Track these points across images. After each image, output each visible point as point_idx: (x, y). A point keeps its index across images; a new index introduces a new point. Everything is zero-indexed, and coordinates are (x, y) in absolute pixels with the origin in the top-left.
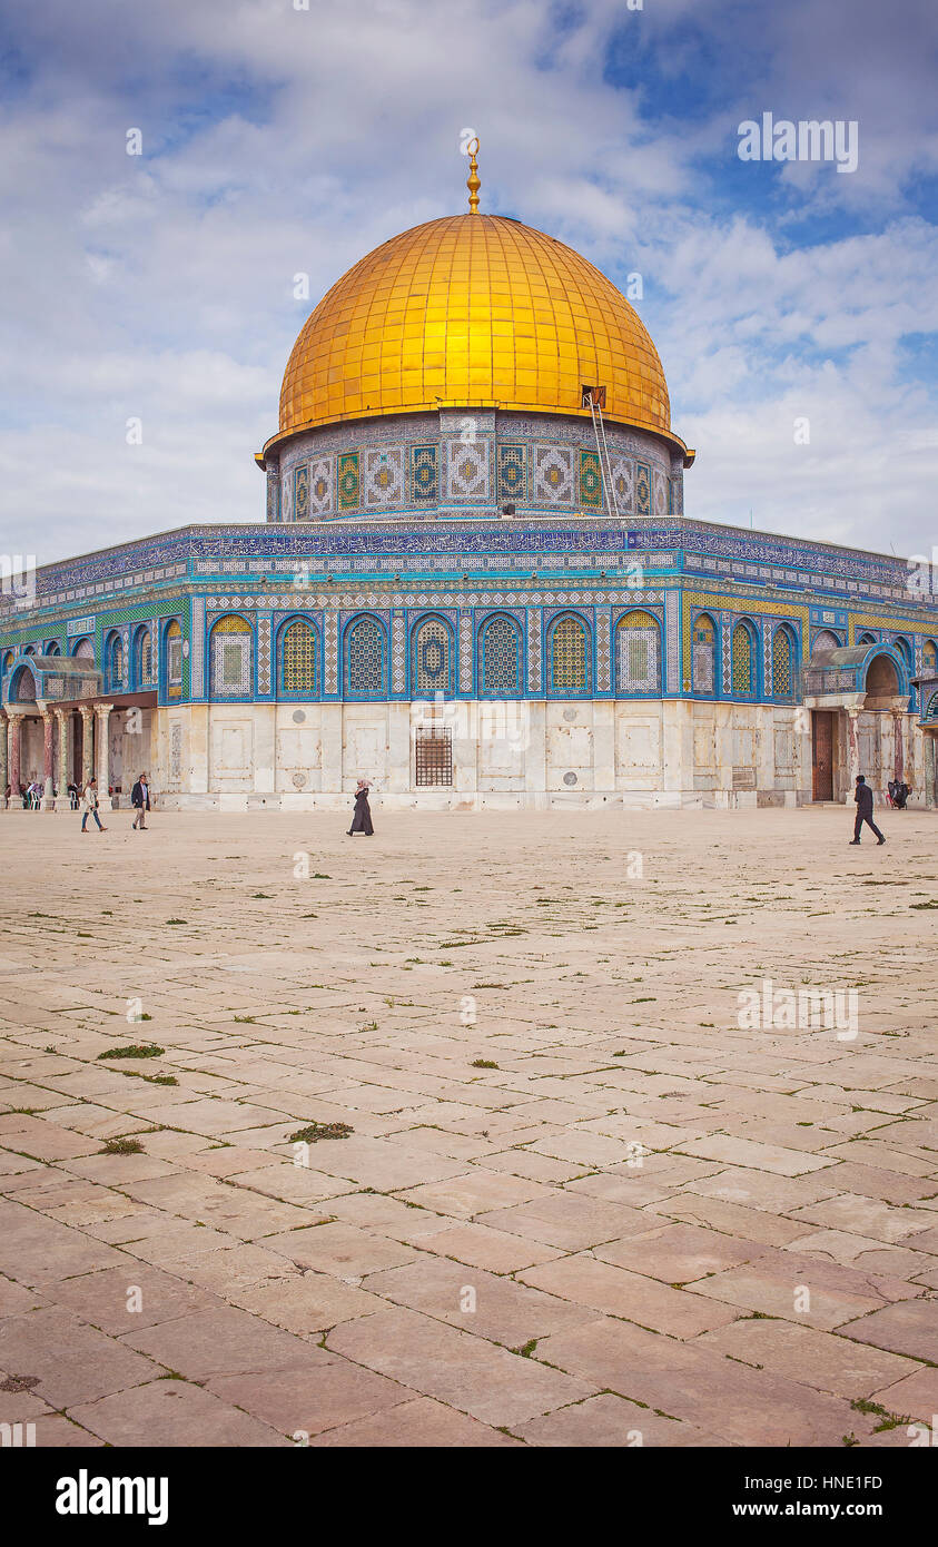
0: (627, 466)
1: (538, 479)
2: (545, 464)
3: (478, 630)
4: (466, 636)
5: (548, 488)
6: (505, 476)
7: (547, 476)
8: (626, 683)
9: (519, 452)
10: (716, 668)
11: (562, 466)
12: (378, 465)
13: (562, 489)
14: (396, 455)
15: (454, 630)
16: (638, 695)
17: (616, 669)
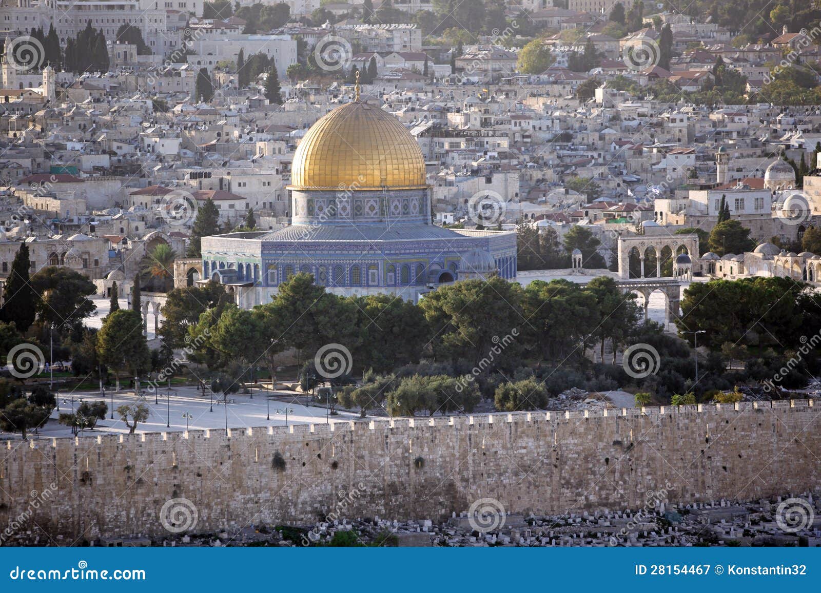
0: (399, 201)
1: (367, 209)
2: (369, 205)
3: (334, 269)
4: (331, 271)
5: (370, 212)
6: (356, 209)
7: (370, 208)
8: (370, 283)
9: (361, 201)
10: (395, 278)
11: (375, 204)
12: (319, 204)
13: (374, 212)
14: (324, 201)
15: (328, 269)
16: (373, 286)
17: (368, 280)
